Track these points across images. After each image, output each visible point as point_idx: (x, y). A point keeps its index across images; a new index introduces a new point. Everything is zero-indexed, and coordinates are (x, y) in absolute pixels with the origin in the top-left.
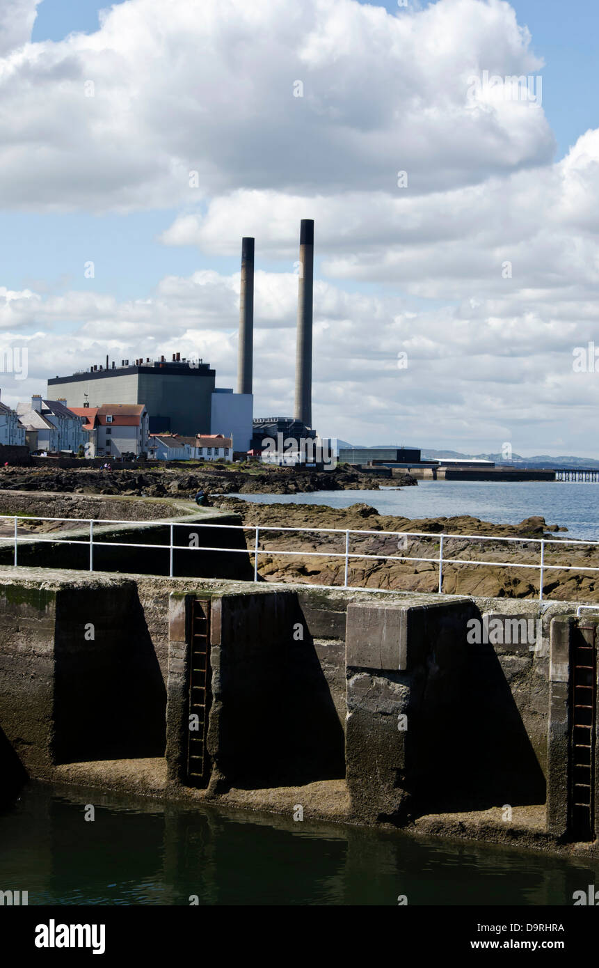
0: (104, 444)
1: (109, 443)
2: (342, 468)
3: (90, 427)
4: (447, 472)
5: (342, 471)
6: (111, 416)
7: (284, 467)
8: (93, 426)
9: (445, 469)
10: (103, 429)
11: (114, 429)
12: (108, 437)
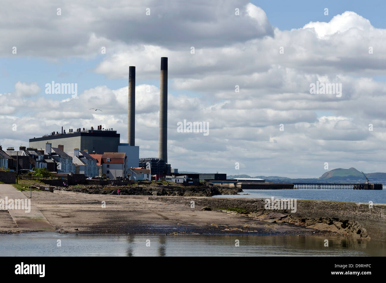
0: (105, 173)
1: (108, 172)
2: (203, 184)
3: (99, 164)
4: (242, 185)
5: (203, 185)
6: (109, 159)
7: (178, 183)
8: (100, 164)
9: (241, 183)
10: (105, 165)
11: (110, 165)
12: (108, 169)
